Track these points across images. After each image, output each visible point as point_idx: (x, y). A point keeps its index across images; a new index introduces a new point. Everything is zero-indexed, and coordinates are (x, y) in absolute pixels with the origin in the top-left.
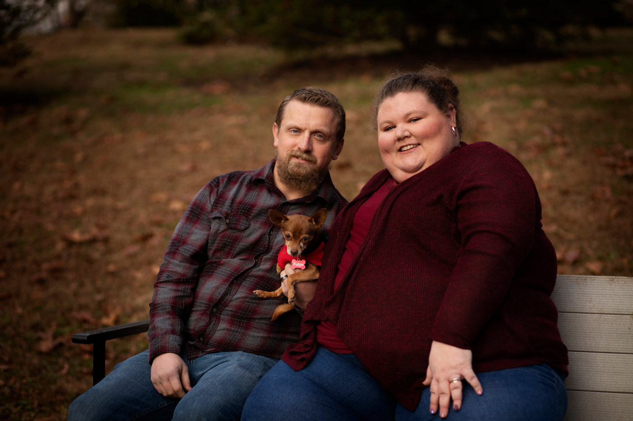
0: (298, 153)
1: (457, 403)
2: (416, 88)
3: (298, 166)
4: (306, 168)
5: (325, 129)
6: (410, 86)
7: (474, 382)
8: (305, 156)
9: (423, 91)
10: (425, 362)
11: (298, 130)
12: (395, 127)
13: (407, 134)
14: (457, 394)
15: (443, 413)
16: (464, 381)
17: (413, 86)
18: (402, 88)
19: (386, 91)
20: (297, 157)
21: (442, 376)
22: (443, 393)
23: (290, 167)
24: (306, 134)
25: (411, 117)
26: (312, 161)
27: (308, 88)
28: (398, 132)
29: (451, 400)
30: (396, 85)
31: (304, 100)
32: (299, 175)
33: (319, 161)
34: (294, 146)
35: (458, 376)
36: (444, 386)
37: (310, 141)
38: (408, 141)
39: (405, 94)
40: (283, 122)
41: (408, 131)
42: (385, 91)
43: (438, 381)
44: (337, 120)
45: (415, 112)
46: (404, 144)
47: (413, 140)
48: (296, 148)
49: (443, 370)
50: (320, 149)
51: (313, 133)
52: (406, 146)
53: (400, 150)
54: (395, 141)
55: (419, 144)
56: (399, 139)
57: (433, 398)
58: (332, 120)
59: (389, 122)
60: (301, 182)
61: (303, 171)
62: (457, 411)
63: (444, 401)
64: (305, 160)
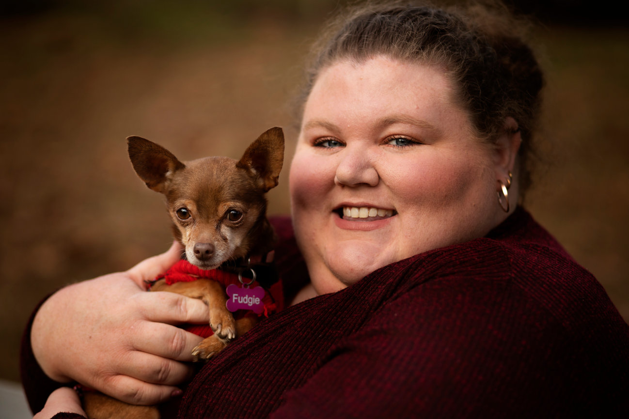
2: (429, 53)
6: (413, 45)
9: (448, 69)
12: (342, 144)
17: (423, 48)
18: (390, 44)
19: (348, 37)
25: (394, 129)
30: (379, 31)
38: (366, 196)
39: (396, 63)
41: (374, 167)
42: (343, 38)
45: (409, 121)
46: (355, 200)
52: (359, 207)
55: (394, 213)
56: (346, 184)
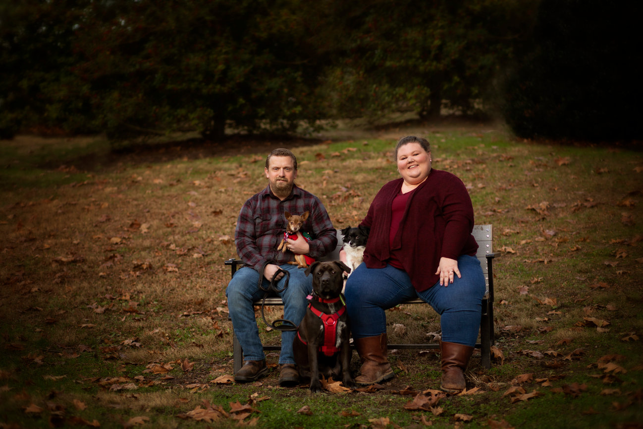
0: (280, 178)
1: (452, 280)
3: (281, 184)
4: (284, 184)
5: (289, 166)
7: (458, 273)
8: (282, 179)
10: (437, 265)
11: (278, 168)
12: (407, 158)
13: (413, 160)
14: (452, 277)
15: (446, 284)
16: (454, 273)
20: (280, 180)
21: (445, 270)
22: (446, 277)
23: (277, 185)
24: (282, 169)
25: (415, 153)
26: (286, 181)
27: (278, 149)
28: (409, 159)
29: (449, 280)
31: (277, 155)
32: (282, 188)
33: (289, 180)
34: (277, 175)
35: (452, 270)
36: (446, 274)
37: (284, 173)
38: (413, 164)
40: (270, 166)
43: (444, 272)
44: (293, 161)
46: (411, 165)
47: (416, 163)
48: (278, 176)
49: (446, 267)
50: (288, 175)
51: (285, 168)
53: (409, 168)
54: (407, 164)
55: (418, 165)
56: (409, 163)
57: (441, 279)
58: (291, 161)
59: (404, 155)
60: (283, 190)
61: (283, 186)
62: (451, 283)
63: (446, 280)
64: (283, 180)
